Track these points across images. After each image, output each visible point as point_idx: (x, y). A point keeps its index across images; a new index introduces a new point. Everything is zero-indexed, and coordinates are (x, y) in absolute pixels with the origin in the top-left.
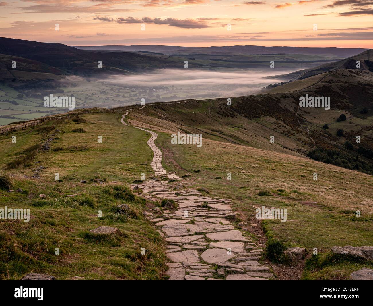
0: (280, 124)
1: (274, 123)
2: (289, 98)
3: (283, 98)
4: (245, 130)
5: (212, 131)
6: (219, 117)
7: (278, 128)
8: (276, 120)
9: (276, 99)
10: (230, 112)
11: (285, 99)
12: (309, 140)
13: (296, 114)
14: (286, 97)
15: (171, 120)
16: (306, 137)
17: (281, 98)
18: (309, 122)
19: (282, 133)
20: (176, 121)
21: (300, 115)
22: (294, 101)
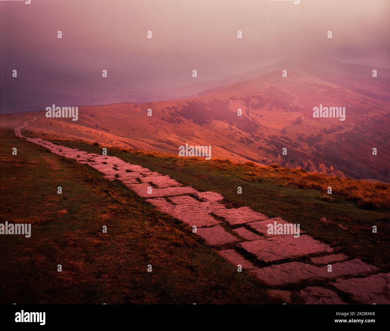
0: (235, 129)
1: (228, 129)
2: (238, 100)
3: (232, 100)
4: (197, 139)
5: (159, 142)
6: (164, 123)
7: (234, 134)
8: (229, 126)
9: (225, 102)
10: (177, 117)
11: (234, 101)
12: (271, 148)
13: (249, 118)
14: (234, 99)
15: (103, 129)
16: (266, 144)
17: (230, 100)
18: (265, 127)
19: (239, 141)
20: (110, 131)
21: (253, 119)
22: (244, 103)
